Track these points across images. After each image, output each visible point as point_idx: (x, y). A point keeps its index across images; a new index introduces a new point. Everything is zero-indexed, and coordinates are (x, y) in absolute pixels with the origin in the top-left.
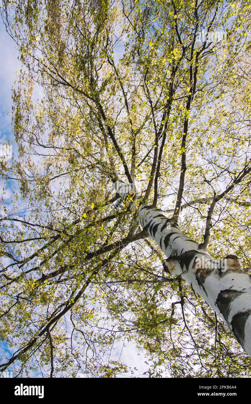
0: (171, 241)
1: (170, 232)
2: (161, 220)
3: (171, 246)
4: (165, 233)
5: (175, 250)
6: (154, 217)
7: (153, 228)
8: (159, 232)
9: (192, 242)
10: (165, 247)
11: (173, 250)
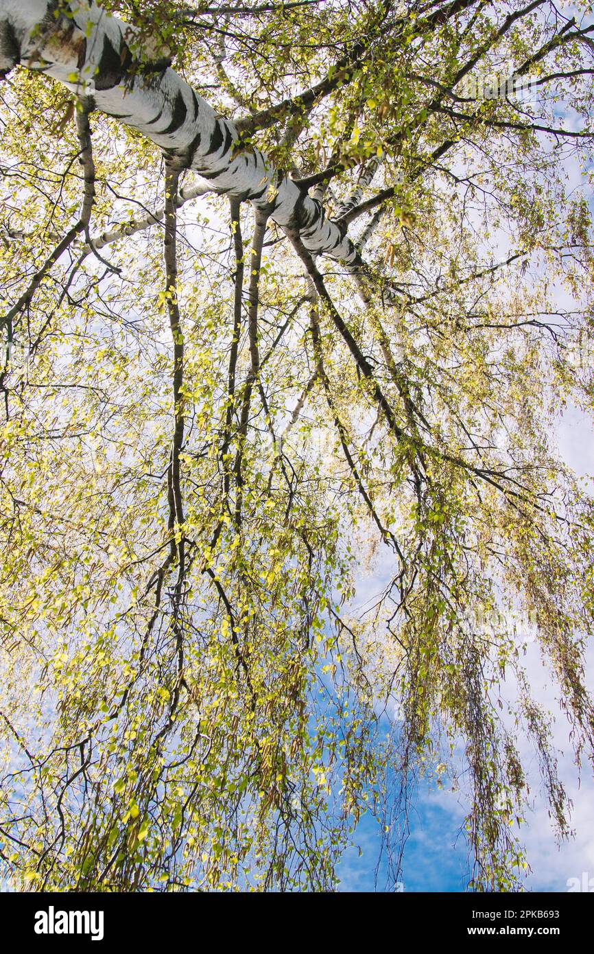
0: (167, 110)
1: (174, 134)
2: (206, 164)
3: (166, 99)
4: (189, 130)
5: (153, 88)
6: (225, 170)
7: (223, 143)
8: (206, 132)
9: (115, 113)
10: (183, 95)
11: (159, 88)
